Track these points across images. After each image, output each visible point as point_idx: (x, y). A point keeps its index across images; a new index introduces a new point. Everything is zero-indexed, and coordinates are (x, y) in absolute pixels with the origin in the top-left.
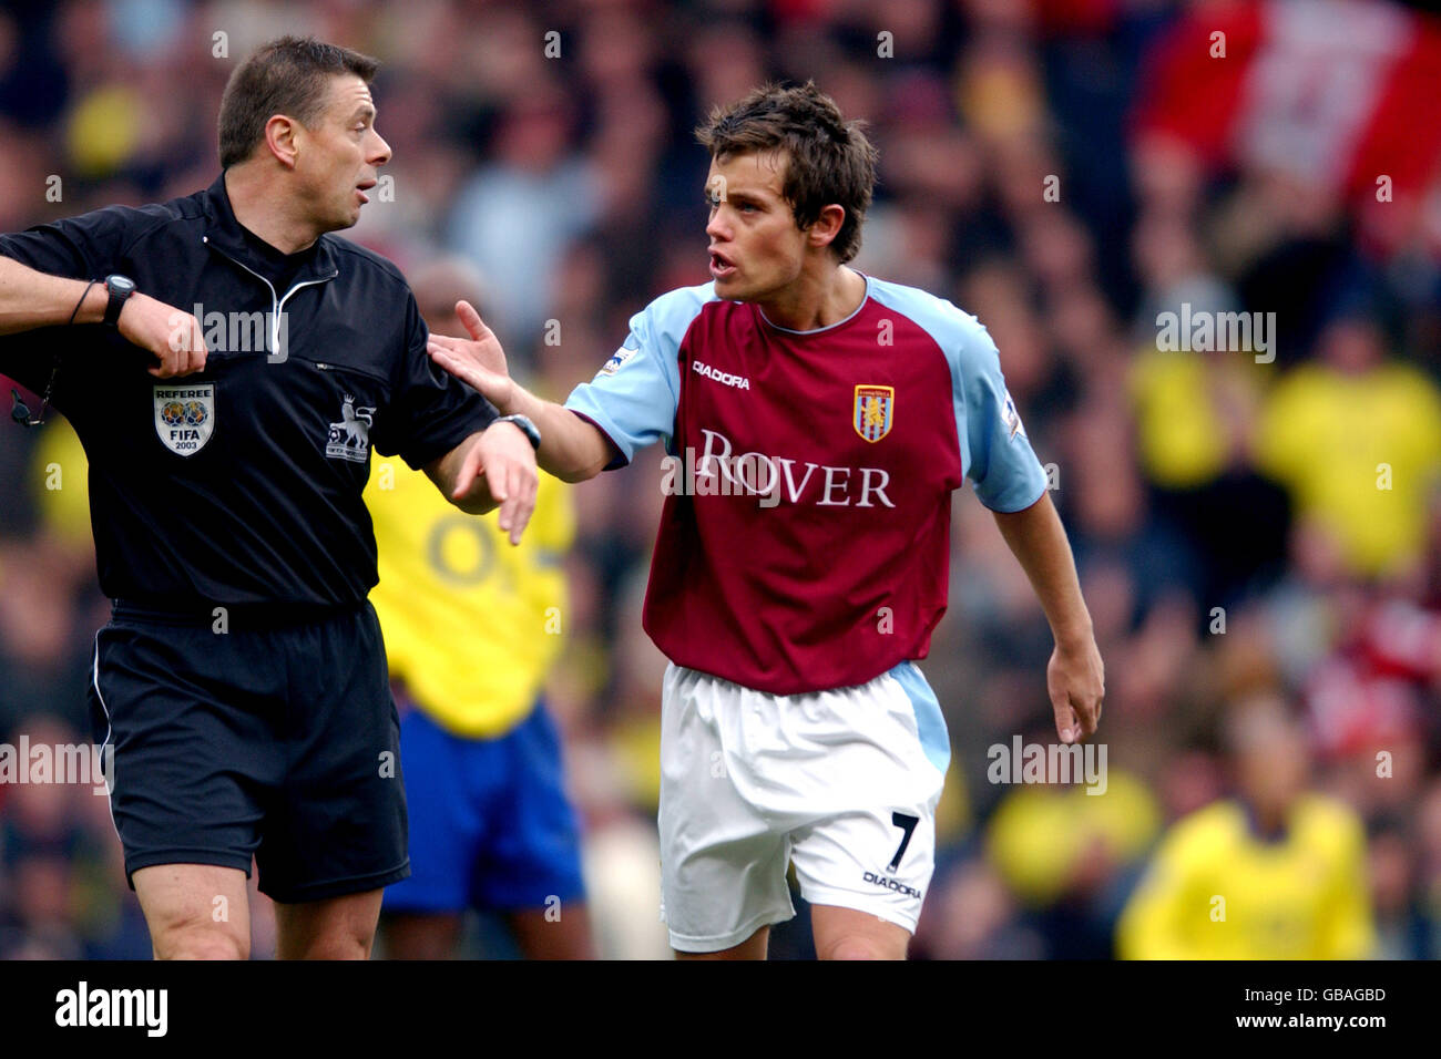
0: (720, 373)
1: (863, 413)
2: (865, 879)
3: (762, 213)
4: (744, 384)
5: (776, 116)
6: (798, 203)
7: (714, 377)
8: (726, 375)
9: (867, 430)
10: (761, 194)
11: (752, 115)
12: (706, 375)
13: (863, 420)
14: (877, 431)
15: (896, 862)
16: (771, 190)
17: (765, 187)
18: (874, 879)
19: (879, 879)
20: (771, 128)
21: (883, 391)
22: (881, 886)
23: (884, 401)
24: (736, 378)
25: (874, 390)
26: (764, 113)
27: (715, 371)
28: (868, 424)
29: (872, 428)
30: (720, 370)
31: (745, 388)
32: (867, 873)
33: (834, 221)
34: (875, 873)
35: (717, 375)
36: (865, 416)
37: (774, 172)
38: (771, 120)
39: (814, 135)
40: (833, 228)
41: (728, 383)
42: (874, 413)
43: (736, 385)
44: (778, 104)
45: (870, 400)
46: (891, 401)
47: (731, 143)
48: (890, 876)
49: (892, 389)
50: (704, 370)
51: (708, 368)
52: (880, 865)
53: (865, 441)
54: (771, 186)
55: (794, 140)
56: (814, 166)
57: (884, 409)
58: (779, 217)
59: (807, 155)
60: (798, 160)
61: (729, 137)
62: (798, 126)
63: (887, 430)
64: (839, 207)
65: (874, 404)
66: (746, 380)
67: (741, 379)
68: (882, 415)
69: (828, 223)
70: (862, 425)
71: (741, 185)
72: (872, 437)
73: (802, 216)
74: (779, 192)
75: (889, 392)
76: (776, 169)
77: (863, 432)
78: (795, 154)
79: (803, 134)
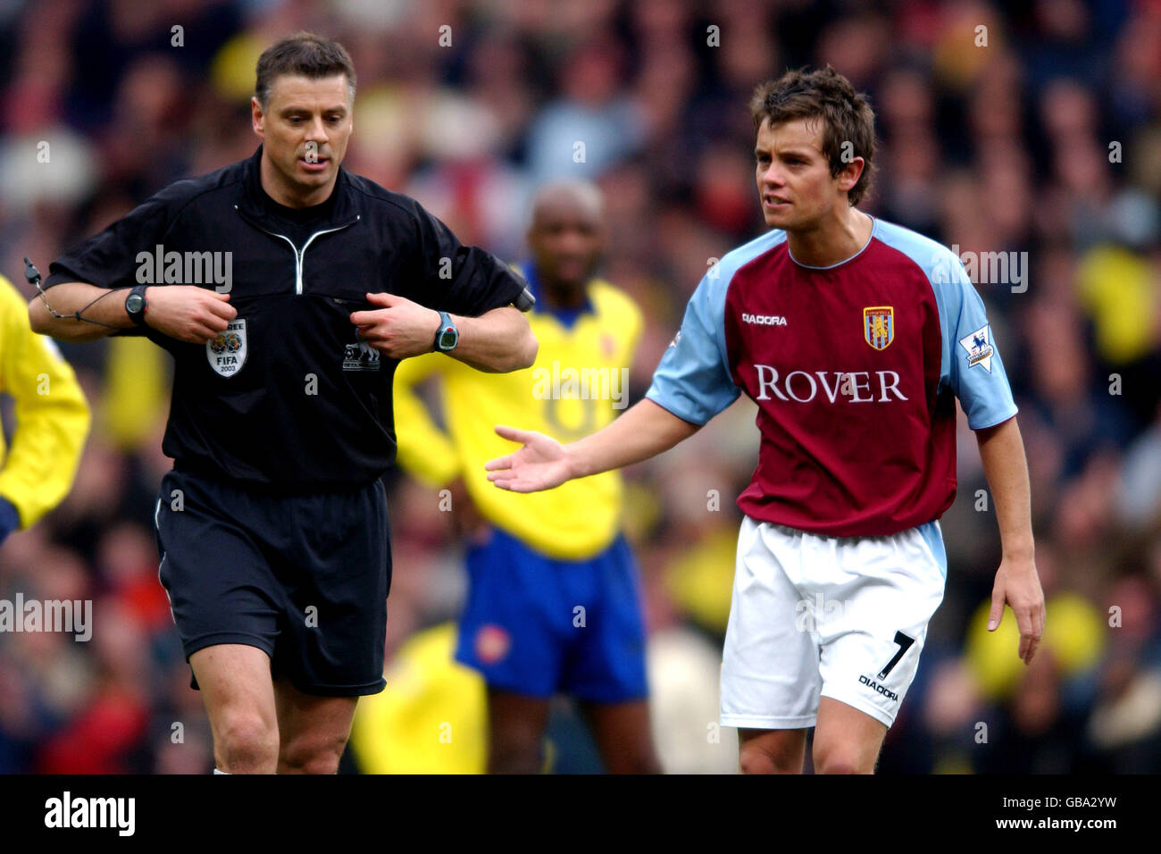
0: (762, 317)
1: (871, 328)
2: (860, 680)
3: (805, 166)
4: (783, 321)
5: (814, 92)
6: (832, 158)
7: (758, 322)
8: (767, 318)
9: (875, 341)
10: (806, 151)
11: (795, 91)
12: (752, 323)
13: (871, 334)
14: (883, 341)
15: (887, 670)
16: (814, 147)
17: (809, 146)
18: (867, 682)
19: (870, 683)
20: (811, 101)
21: (883, 310)
22: (872, 688)
23: (886, 318)
24: (774, 318)
25: (878, 310)
26: (802, 90)
27: (758, 317)
28: (875, 337)
29: (879, 339)
30: (761, 315)
31: (783, 325)
32: (862, 676)
33: (856, 170)
34: (869, 678)
35: (760, 320)
36: (873, 331)
37: (814, 134)
38: (810, 95)
39: (843, 105)
40: (855, 175)
41: (770, 323)
42: (880, 327)
43: (775, 323)
44: (812, 83)
45: (875, 318)
46: (892, 317)
47: (783, 112)
48: (879, 682)
49: (892, 308)
50: (749, 319)
51: (753, 316)
52: (874, 670)
53: (876, 350)
54: (814, 145)
55: (830, 110)
56: (844, 128)
57: (887, 324)
58: (819, 169)
59: (840, 120)
60: (833, 124)
61: (782, 109)
62: (830, 99)
63: (891, 339)
64: (862, 159)
65: (879, 322)
66: (783, 318)
67: (778, 318)
68: (886, 328)
69: (852, 172)
70: (871, 338)
71: (790, 145)
72: (879, 346)
73: (834, 168)
74: (820, 149)
75: (889, 311)
76: (816, 132)
77: (872, 343)
78: (831, 120)
79: (835, 105)
